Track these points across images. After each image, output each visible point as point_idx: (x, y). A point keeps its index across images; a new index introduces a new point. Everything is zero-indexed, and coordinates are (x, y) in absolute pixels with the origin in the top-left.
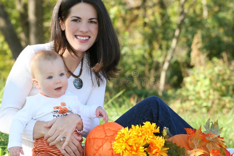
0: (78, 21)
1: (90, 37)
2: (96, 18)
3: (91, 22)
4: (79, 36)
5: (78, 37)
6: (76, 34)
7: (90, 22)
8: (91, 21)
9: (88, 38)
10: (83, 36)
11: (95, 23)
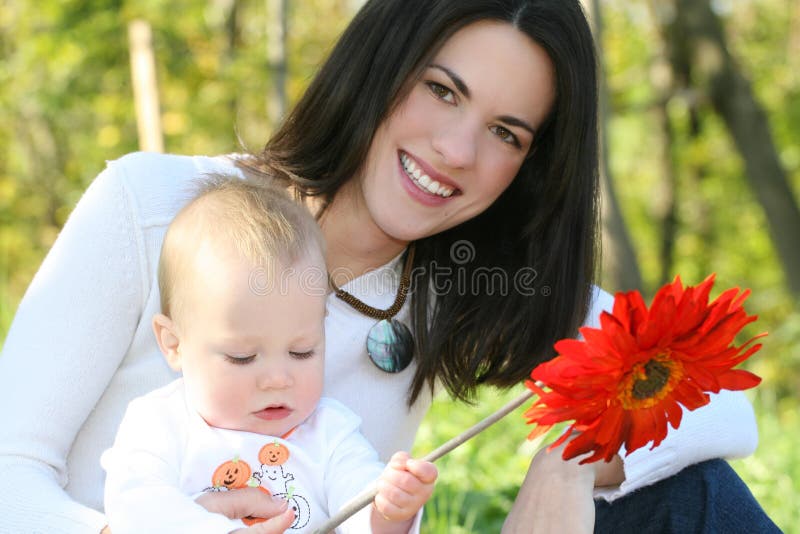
0: (449, 97)
1: (457, 192)
2: (533, 125)
3: (502, 132)
4: (419, 163)
5: (411, 167)
6: (408, 148)
7: (494, 130)
8: (502, 127)
9: (447, 192)
10: (435, 177)
11: (517, 143)
